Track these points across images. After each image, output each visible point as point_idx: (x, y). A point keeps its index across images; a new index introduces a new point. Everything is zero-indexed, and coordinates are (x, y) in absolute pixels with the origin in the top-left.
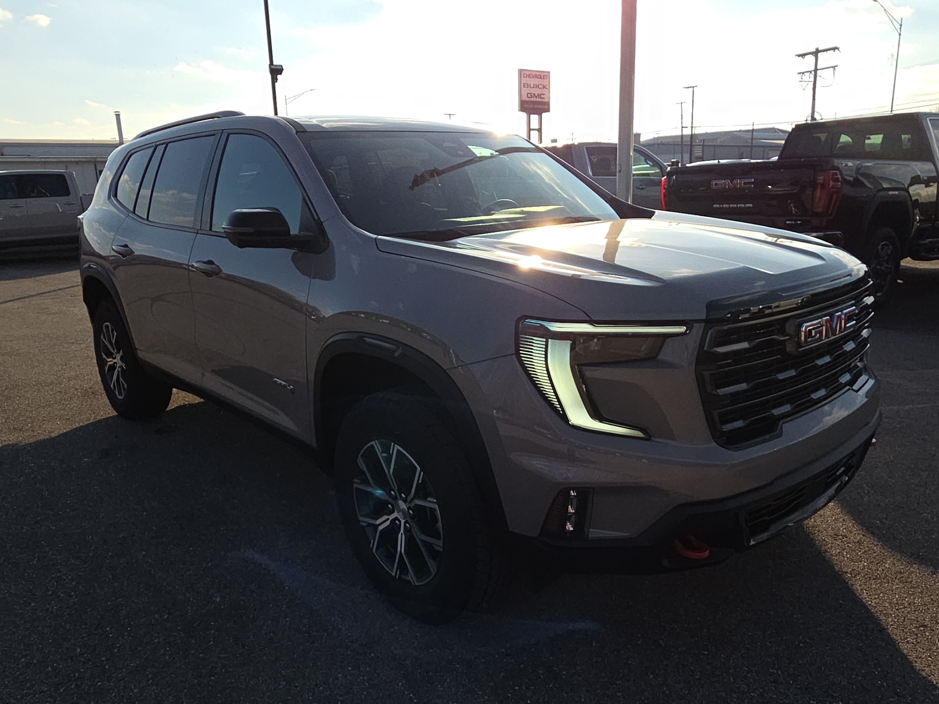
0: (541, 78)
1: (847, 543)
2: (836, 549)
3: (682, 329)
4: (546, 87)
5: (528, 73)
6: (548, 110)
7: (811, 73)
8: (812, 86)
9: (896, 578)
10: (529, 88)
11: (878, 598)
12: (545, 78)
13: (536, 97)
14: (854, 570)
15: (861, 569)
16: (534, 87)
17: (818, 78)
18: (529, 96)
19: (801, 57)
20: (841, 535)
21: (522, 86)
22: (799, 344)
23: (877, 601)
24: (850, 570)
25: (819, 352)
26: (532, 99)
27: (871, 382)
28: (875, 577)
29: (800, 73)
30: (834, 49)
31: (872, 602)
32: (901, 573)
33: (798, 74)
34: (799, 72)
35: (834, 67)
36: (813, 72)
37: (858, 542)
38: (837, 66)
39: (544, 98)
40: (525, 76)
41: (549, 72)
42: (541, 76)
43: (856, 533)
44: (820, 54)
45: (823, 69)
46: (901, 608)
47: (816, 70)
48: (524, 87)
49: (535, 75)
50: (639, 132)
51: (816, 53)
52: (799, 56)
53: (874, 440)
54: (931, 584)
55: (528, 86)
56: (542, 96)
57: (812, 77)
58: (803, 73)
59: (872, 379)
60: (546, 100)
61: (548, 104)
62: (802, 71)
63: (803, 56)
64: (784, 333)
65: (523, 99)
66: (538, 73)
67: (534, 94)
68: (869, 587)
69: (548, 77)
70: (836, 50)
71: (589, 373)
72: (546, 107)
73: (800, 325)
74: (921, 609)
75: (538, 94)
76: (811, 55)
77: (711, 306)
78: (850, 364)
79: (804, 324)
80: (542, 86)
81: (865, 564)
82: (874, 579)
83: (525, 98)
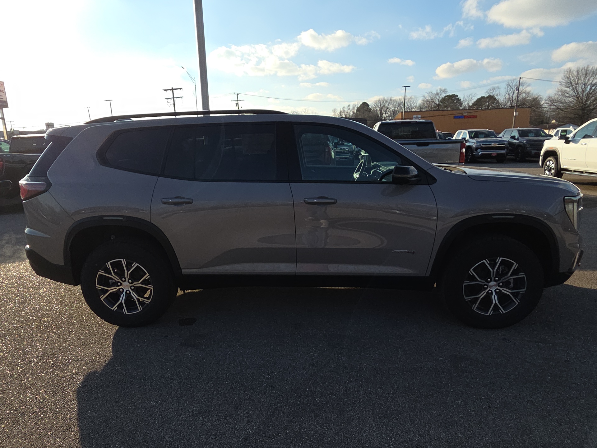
12: (1, 85)
17: (175, 102)
30: (180, 89)
34: (166, 98)
36: (172, 99)
38: (183, 97)
39: (2, 98)
44: (174, 91)
45: (177, 98)
51: (172, 90)
52: (165, 90)
57: (172, 101)
58: (168, 99)
60: (4, 100)
61: (6, 102)
69: (3, 85)
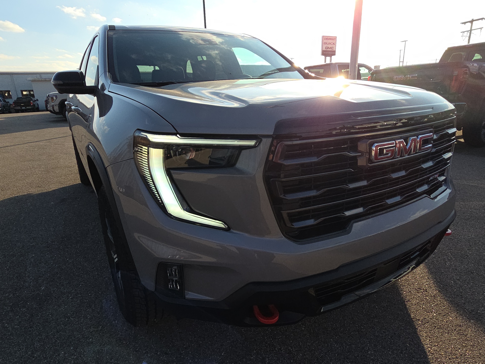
0: (332, 40)
1: (426, 296)
2: (417, 300)
3: (252, 143)
4: (334, 44)
5: (326, 37)
6: (334, 55)
7: (468, 32)
8: (468, 38)
9: (455, 330)
10: (326, 44)
11: (437, 345)
12: (334, 39)
13: (330, 49)
14: (425, 318)
15: (430, 319)
16: (329, 44)
17: (471, 34)
18: (326, 48)
19: (463, 24)
20: (423, 289)
21: (323, 43)
22: (370, 160)
23: (436, 348)
24: (422, 318)
25: (394, 167)
26: (328, 50)
27: (448, 191)
28: (439, 327)
29: (462, 32)
31: (431, 349)
32: (460, 326)
33: (461, 32)
35: (481, 28)
36: (469, 32)
37: (434, 296)
38: (483, 28)
40: (325, 39)
41: (336, 37)
42: (332, 39)
43: (434, 289)
44: (474, 22)
45: (475, 30)
46: (453, 358)
47: (471, 30)
48: (324, 44)
49: (329, 38)
50: (379, 65)
51: (472, 22)
53: (449, 231)
54: (482, 339)
55: (326, 43)
56: (332, 48)
57: (469, 34)
59: (450, 189)
62: (463, 31)
63: (465, 23)
64: (356, 150)
65: (323, 50)
66: (331, 38)
67: (329, 47)
68: (432, 335)
69: (336, 39)
70: (483, 20)
71: (177, 175)
72: (334, 53)
73: (371, 145)
74: (469, 362)
75: (331, 47)
76: (469, 23)
77: (280, 125)
78: (429, 178)
79: (375, 144)
80: (333, 44)
81: (435, 314)
82: (438, 328)
83: (324, 49)
